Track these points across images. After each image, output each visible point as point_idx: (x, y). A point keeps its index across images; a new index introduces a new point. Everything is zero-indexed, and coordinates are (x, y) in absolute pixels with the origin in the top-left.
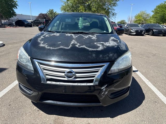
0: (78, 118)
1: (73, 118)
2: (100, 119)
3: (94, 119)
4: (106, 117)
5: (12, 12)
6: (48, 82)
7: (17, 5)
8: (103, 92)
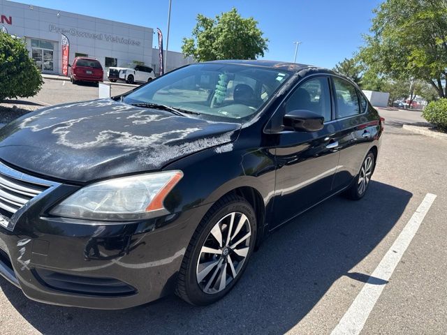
8: (20, 255)
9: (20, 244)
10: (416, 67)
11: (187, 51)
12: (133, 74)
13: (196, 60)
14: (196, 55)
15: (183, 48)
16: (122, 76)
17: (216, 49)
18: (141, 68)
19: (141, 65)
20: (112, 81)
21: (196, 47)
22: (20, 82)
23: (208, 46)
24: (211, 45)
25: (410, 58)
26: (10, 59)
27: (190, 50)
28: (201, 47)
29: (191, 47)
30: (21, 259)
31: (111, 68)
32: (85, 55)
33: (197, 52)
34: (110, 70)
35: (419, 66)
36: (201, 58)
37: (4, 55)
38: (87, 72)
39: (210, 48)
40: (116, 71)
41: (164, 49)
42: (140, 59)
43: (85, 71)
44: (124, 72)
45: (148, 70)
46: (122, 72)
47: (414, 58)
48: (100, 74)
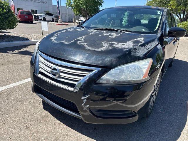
0: (63, 124)
1: (59, 122)
2: (83, 136)
3: (77, 132)
4: (91, 138)
5: (97, 10)
6: (40, 75)
7: (103, 3)
8: (83, 103)
9: (83, 98)
10: (172, 8)
11: (68, 5)
12: (45, 17)
13: (73, 9)
14: (72, 7)
15: (66, 4)
16: (40, 18)
17: (81, 4)
18: (48, 14)
19: (48, 12)
20: (36, 21)
21: (72, 3)
22: (9, 22)
23: (78, 3)
24: (79, 2)
25: (170, 5)
26: (5, 11)
27: (70, 5)
28: (74, 3)
29: (70, 3)
30: (84, 105)
31: (35, 14)
32: (23, 9)
33: (73, 6)
34: (35, 15)
35: (174, 8)
36: (75, 8)
37: (2, 9)
38: (26, 17)
39: (79, 3)
40: (37, 16)
41: (60, 5)
42: (47, 10)
43: (24, 17)
44: (41, 16)
45: (51, 15)
46: (40, 16)
47: (171, 5)
48: (31, 18)
